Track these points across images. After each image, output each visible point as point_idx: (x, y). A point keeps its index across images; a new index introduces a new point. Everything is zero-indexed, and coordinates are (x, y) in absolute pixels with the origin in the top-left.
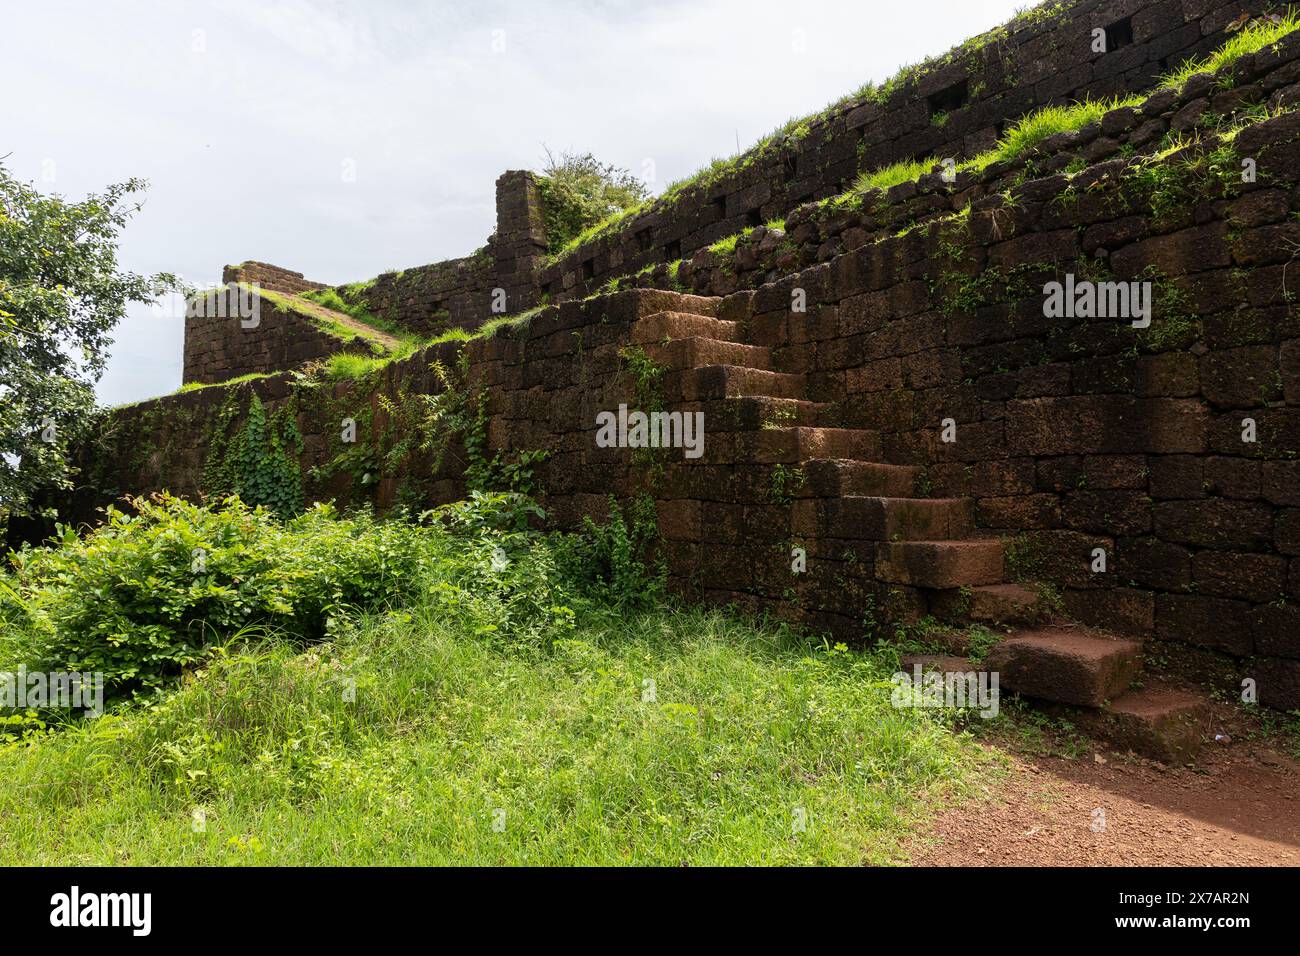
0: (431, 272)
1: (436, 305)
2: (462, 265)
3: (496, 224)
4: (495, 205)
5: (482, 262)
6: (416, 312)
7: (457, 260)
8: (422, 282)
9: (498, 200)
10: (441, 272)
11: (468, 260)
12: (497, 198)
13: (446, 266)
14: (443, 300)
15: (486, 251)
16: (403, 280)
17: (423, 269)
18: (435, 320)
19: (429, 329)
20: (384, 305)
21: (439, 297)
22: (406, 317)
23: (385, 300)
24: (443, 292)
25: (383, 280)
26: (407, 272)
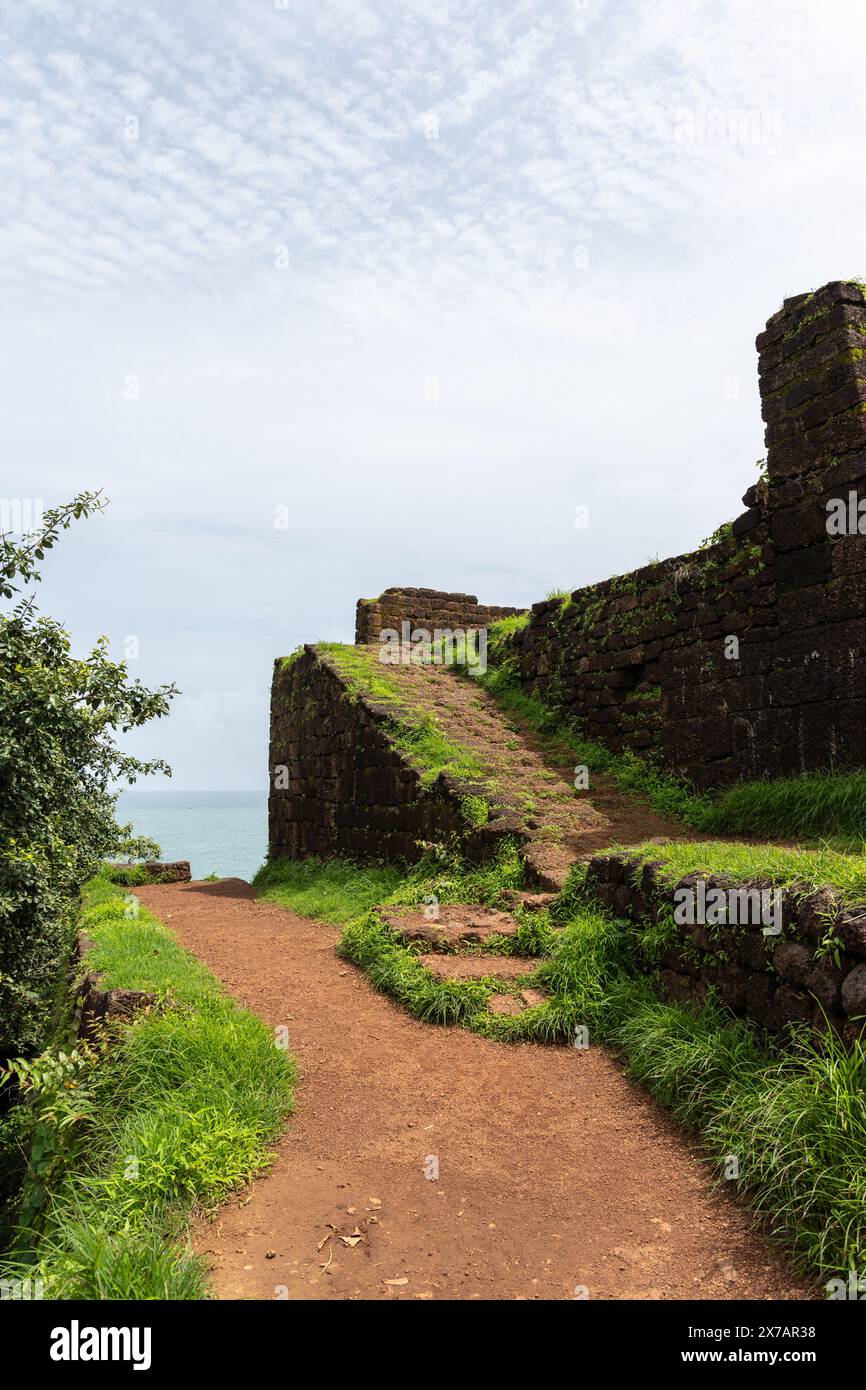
0: (619, 595)
1: (633, 675)
2: (683, 573)
3: (764, 453)
4: (759, 401)
5: (734, 561)
6: (592, 688)
7: (673, 561)
8: (603, 619)
9: (765, 387)
10: (640, 593)
11: (698, 557)
12: (762, 383)
13: (651, 576)
14: (645, 662)
15: (739, 530)
16: (570, 614)
17: (604, 588)
18: (632, 709)
19: (620, 731)
20: (542, 670)
21: (638, 654)
22: (576, 699)
23: (543, 656)
24: (647, 643)
25: (540, 615)
26: (577, 596)
